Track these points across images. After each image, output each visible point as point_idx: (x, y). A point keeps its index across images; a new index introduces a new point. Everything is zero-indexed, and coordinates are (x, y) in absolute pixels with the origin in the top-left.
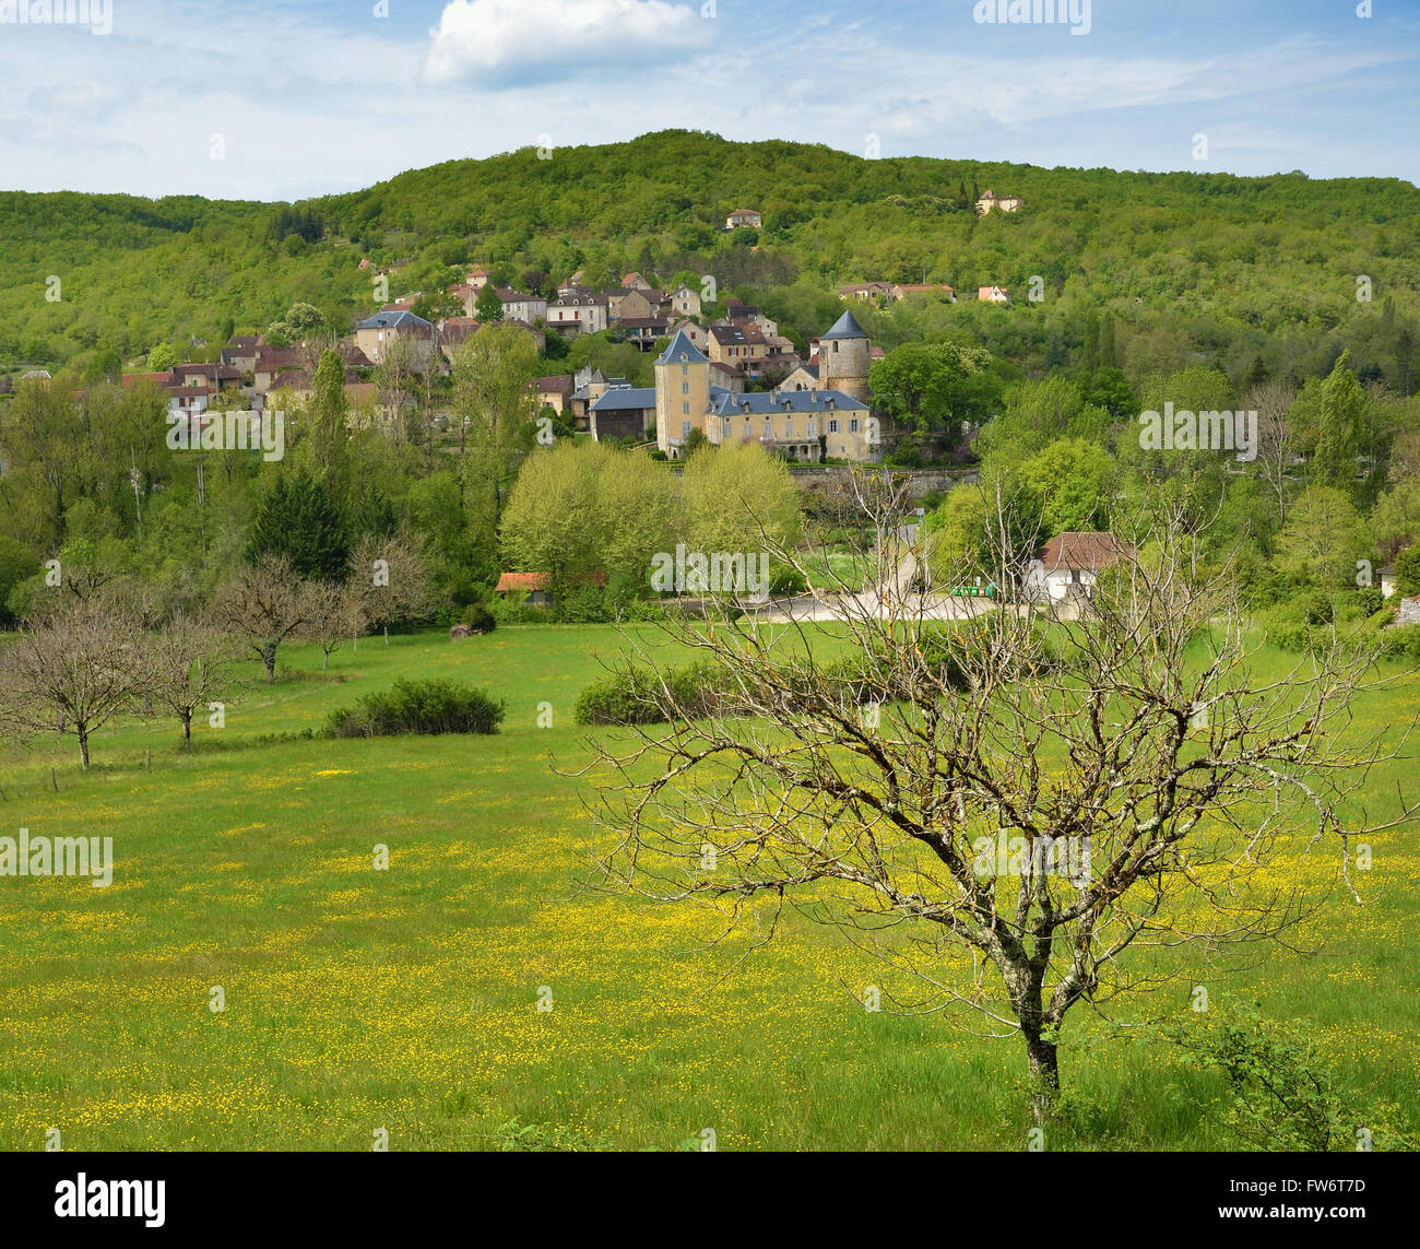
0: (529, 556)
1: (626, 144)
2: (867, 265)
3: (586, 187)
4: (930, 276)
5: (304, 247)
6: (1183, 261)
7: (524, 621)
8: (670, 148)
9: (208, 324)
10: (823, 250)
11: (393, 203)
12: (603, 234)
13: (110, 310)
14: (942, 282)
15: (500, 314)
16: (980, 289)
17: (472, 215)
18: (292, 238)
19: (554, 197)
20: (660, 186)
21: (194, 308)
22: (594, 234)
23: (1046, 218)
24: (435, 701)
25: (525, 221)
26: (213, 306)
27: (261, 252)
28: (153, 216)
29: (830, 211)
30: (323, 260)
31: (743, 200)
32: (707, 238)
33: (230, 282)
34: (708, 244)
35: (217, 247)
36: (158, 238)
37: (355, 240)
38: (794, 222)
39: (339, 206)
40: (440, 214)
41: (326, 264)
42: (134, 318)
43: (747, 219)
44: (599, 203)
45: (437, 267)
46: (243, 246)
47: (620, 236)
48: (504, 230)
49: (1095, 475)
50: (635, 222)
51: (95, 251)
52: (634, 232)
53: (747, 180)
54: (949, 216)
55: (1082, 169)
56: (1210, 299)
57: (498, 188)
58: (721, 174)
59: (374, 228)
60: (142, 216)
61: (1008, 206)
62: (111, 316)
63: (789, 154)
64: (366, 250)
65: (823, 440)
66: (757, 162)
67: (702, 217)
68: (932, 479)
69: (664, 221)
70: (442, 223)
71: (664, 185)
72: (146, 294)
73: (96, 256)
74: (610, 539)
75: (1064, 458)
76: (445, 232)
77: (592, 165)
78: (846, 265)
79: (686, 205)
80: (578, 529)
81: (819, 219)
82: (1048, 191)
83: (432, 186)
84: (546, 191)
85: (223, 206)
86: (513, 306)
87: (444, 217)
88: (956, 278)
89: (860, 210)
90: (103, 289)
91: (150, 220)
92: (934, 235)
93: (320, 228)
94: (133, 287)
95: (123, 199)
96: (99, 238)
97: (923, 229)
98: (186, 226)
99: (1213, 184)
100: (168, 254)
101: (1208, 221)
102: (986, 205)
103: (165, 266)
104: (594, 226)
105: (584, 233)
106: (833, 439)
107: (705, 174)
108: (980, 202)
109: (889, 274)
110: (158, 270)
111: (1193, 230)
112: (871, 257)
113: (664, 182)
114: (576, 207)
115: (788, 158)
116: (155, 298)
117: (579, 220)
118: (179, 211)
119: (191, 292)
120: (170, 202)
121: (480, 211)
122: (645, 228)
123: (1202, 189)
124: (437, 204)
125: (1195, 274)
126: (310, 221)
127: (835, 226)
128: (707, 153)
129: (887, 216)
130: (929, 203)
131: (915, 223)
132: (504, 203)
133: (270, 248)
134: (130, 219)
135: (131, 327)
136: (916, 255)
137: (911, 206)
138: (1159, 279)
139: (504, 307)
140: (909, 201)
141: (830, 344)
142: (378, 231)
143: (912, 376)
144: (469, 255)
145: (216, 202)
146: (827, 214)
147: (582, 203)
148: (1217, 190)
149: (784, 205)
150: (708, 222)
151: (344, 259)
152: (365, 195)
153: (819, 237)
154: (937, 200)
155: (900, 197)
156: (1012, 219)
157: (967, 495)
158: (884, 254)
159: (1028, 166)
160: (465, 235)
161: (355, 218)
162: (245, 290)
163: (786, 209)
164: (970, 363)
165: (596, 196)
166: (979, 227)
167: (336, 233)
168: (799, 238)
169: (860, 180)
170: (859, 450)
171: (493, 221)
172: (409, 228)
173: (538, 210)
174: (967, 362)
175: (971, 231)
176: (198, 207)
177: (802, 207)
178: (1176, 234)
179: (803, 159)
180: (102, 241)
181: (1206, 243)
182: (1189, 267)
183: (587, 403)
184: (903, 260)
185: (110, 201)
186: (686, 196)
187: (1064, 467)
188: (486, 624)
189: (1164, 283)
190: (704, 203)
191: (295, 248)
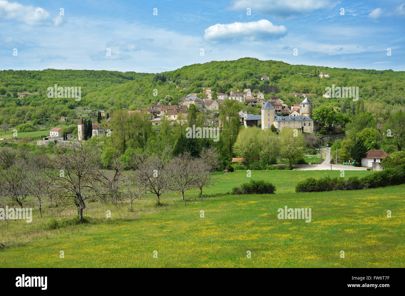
0: (241, 154)
1: (236, 60)
2: (296, 89)
3: (228, 70)
4: (311, 92)
5: (162, 83)
6: (371, 89)
7: (240, 169)
8: (247, 61)
9: (140, 101)
10: (285, 85)
11: (183, 73)
12: (233, 81)
13: (117, 97)
14: (314, 93)
15: (217, 98)
16: (323, 95)
17: (202, 76)
18: (159, 81)
19: (220, 72)
20: (245, 70)
21: (137, 97)
22: (230, 81)
23: (336, 79)
24: (261, 185)
25: (214, 77)
26: (141, 97)
27: (152, 84)
28: (124, 76)
29: (285, 76)
30: (167, 86)
31: (265, 74)
32: (257, 82)
33: (145, 91)
34: (258, 84)
35: (141, 83)
36: (125, 81)
37: (174, 82)
38: (277, 79)
39: (170, 74)
40: (194, 76)
41: (168, 87)
42: (123, 100)
43: (266, 78)
44: (231, 74)
45: (196, 88)
46: (148, 83)
47: (237, 81)
48: (210, 80)
49: (375, 136)
50: (240, 78)
51: (111, 84)
52: (240, 81)
53: (265, 69)
54: (313, 78)
55: (340, 68)
56: (378, 98)
57: (207, 70)
58: (259, 68)
59: (178, 79)
60: (121, 76)
61: (326, 76)
62: (117, 99)
63: (274, 63)
64: (177, 84)
65: (303, 128)
66: (267, 65)
67: (255, 77)
68: (328, 137)
69: (247, 78)
70: (195, 78)
71: (246, 70)
72: (125, 94)
73: (111, 85)
74: (261, 150)
75: (367, 132)
76: (195, 80)
77: (229, 65)
78: (291, 89)
79: (251, 74)
80: (253, 147)
81: (283, 78)
82: (333, 73)
83: (191, 70)
84: (219, 71)
85: (139, 74)
86: (220, 96)
87: (195, 77)
88: (317, 92)
89: (293, 76)
90: (115, 92)
91: (123, 77)
92: (311, 82)
93: (166, 79)
94: (122, 92)
95: (117, 72)
96: (112, 81)
97: (308, 81)
98: (132, 79)
99: (371, 72)
100: (130, 85)
101: (375, 80)
102: (321, 76)
103: (129, 87)
104: (230, 79)
105: (228, 81)
106: (305, 127)
107: (255, 67)
108: (320, 75)
109: (301, 91)
110: (128, 88)
111: (371, 82)
112: (297, 87)
113: (246, 69)
114: (226, 75)
115: (274, 64)
116: (127, 94)
117: (226, 78)
118: (130, 75)
119: (136, 93)
120: (127, 73)
121: (203, 75)
122: (242, 80)
123: (368, 73)
124: (193, 74)
125: (374, 92)
126: (163, 77)
127: (288, 80)
128: (255, 63)
129: (299, 78)
130: (308, 75)
131: (306, 79)
132: (209, 73)
133: (154, 83)
134: (118, 77)
135: (122, 101)
136: (307, 86)
137: (304, 76)
138: (365, 93)
139: (218, 96)
140: (304, 74)
141: (303, 105)
142: (179, 80)
143: (324, 113)
144: (202, 85)
145: (138, 73)
146: (285, 77)
147: (227, 74)
148: (372, 73)
149: (275, 75)
150: (257, 78)
151: (173, 86)
152: (176, 71)
153: (284, 82)
154: (310, 74)
155: (302, 73)
156: (328, 79)
157: (346, 141)
158: (300, 86)
159: (327, 67)
160: (200, 81)
161: (174, 77)
162: (149, 93)
163: (275, 76)
164: (336, 110)
165: (230, 72)
166: (321, 81)
167: (169, 80)
168: (279, 83)
169: (291, 70)
170: (311, 130)
171: (206, 78)
172: (187, 79)
173: (217, 75)
174: (335, 110)
175: (319, 82)
176: (134, 74)
177: (279, 75)
178: (368, 83)
179: (278, 64)
180: (112, 82)
181: (375, 85)
182: (372, 90)
183: (243, 119)
184: (305, 88)
185: (114, 73)
186: (252, 72)
187: (367, 134)
188: (231, 170)
189: (366, 94)
190: (256, 74)
191: (160, 83)
